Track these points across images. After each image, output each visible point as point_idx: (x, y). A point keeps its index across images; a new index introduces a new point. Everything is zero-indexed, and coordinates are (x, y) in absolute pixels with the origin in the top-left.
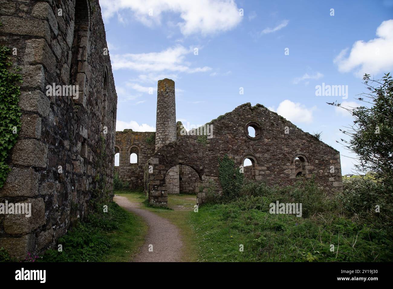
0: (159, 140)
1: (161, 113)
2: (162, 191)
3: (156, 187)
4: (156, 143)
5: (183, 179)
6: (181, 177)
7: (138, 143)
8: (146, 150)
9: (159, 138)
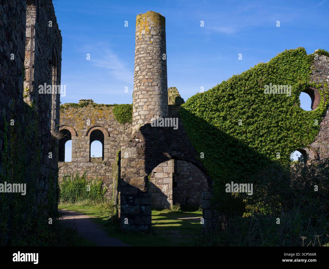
0: (139, 117)
1: (141, 73)
2: (141, 205)
3: (131, 198)
4: (133, 124)
5: (178, 185)
6: (175, 181)
7: (103, 122)
8: (117, 135)
9: (139, 115)
